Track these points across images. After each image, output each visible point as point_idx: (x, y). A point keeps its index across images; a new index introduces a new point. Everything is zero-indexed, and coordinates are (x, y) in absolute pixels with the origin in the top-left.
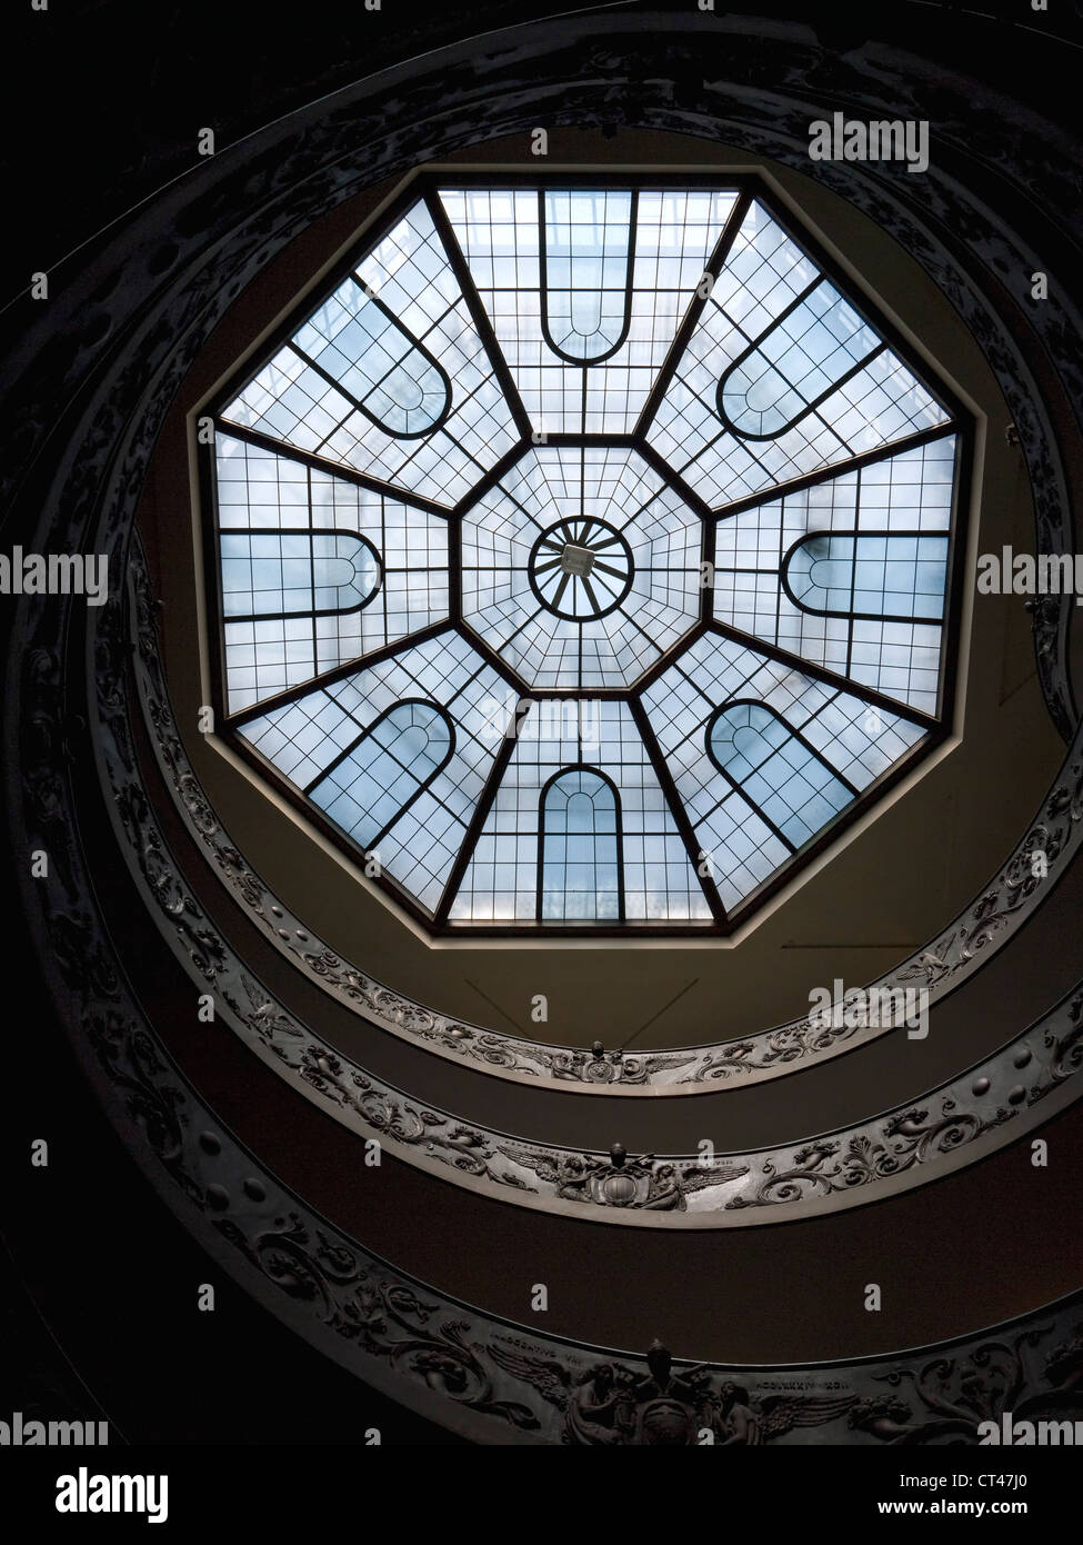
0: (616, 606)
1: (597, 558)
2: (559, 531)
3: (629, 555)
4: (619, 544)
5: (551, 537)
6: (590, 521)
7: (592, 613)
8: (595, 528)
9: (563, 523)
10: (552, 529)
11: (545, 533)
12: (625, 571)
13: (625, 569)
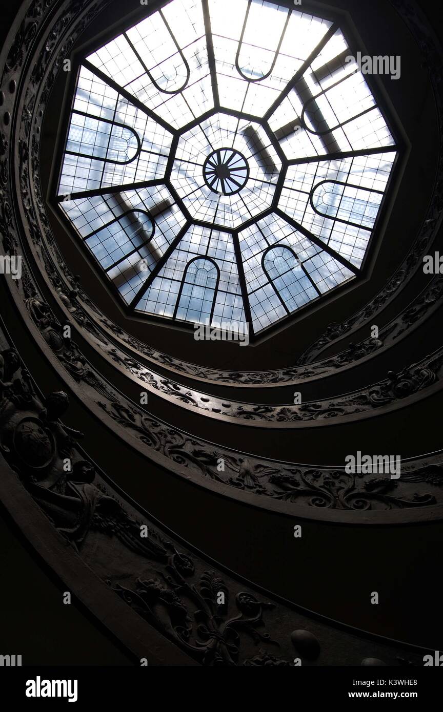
0: (246, 160)
1: (224, 163)
2: (208, 176)
3: (226, 149)
4: (221, 152)
5: (210, 181)
6: (207, 161)
7: (246, 171)
8: (211, 159)
9: (205, 174)
10: (206, 180)
11: (207, 183)
12: (232, 152)
13: (231, 152)
